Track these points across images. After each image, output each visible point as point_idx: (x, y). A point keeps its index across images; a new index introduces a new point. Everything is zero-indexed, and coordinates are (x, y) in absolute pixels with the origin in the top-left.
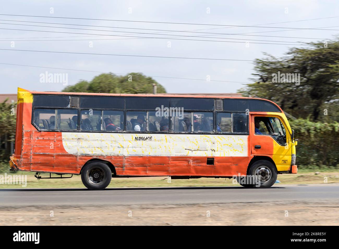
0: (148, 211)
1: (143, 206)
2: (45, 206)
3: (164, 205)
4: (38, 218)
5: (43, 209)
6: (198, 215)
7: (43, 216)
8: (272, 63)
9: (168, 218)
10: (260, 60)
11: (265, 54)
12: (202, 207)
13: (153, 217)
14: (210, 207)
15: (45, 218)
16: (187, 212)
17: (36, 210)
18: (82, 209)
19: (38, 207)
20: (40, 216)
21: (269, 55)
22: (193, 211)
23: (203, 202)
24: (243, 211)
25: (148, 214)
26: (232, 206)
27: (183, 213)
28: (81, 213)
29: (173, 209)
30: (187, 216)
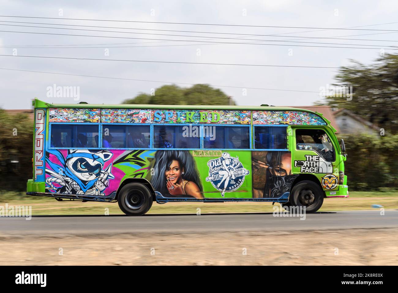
0: (259, 239)
1: (252, 233)
2: (140, 233)
3: (275, 231)
4: (138, 246)
6: (318, 243)
7: (142, 244)
8: (359, 71)
9: (285, 247)
10: (347, 68)
11: (352, 61)
12: (318, 234)
13: (268, 245)
14: (330, 233)
15: (144, 246)
16: (305, 239)
17: (132, 237)
18: (184, 237)
19: (134, 234)
20: (138, 244)
21: (356, 62)
22: (311, 239)
23: (320, 229)
24: (368, 238)
25: (259, 241)
26: (353, 232)
27: (301, 241)
28: (183, 241)
30: (306, 244)
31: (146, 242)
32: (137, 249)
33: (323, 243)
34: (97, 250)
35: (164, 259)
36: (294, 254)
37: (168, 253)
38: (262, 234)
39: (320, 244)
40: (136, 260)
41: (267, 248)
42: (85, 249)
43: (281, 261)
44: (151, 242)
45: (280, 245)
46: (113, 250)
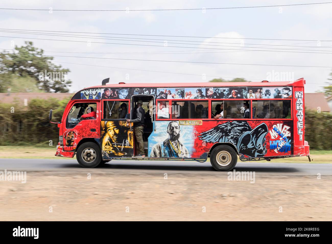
0: (267, 180)
1: (263, 176)
4: (186, 182)
5: (189, 176)
6: (307, 184)
9: (284, 186)
13: (272, 185)
15: (190, 182)
17: (183, 176)
18: (217, 177)
20: (186, 181)
22: (302, 181)
27: (295, 183)
28: (217, 179)
29: (286, 179)
30: (299, 185)
31: (192, 180)
32: (185, 184)
33: (310, 184)
34: (160, 184)
35: (202, 191)
36: (289, 191)
37: (205, 187)
38: (269, 177)
39: (308, 185)
40: (184, 191)
41: (271, 186)
42: (152, 183)
43: (280, 195)
44: (195, 180)
45: (280, 184)
46: (169, 184)
